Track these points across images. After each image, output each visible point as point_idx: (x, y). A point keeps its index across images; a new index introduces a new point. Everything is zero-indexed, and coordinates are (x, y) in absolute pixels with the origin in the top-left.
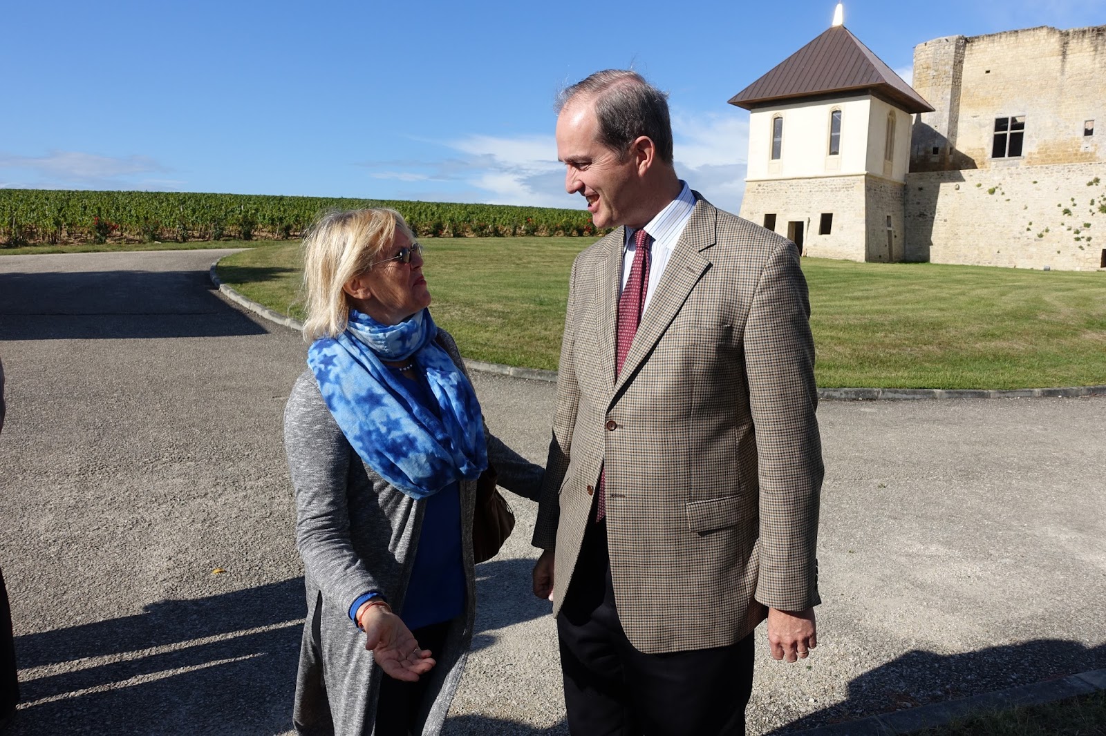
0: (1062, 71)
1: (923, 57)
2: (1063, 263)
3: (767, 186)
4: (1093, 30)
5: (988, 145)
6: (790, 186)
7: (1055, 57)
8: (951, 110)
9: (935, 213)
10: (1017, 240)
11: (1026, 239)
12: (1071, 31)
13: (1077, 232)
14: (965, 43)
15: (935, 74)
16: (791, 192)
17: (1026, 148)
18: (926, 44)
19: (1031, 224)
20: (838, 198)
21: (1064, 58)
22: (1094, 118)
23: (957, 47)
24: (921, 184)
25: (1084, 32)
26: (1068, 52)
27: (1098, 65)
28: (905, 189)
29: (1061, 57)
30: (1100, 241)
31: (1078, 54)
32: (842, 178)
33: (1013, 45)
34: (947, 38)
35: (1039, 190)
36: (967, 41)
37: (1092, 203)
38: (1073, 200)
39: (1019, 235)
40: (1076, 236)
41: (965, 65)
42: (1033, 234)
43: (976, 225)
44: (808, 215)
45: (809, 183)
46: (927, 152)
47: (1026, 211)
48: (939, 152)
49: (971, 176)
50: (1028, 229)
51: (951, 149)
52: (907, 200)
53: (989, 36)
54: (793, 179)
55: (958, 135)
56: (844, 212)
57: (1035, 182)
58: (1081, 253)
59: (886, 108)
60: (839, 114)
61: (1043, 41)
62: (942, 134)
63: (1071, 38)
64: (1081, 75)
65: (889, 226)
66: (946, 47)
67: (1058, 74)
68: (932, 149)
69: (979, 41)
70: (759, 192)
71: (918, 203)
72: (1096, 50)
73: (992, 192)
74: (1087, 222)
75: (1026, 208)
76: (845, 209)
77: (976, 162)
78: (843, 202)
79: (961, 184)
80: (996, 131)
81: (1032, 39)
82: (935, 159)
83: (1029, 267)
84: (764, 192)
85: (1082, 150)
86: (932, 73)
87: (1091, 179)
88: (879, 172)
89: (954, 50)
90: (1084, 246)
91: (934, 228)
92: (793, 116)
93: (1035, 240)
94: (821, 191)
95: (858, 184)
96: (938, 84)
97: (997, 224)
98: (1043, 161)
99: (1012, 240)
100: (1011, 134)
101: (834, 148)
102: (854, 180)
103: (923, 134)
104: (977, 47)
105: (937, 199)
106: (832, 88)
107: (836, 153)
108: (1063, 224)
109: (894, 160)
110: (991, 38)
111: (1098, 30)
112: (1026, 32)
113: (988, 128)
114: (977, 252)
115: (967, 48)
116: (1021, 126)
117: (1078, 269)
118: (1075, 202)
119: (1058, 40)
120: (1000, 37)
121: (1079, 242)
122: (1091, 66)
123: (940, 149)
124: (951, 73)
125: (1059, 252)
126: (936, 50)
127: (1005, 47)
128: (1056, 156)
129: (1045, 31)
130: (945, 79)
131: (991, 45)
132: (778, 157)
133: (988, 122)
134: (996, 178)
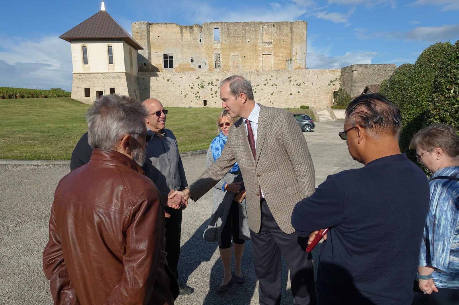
0: (182, 39)
1: (135, 28)
2: (194, 105)
3: (83, 76)
4: (189, 27)
5: (162, 63)
6: (94, 76)
7: (179, 35)
8: (148, 49)
9: (150, 88)
10: (178, 98)
11: (181, 97)
12: (183, 26)
13: (196, 95)
14: (150, 25)
15: (141, 35)
16: (95, 79)
17: (175, 65)
18: (136, 23)
19: (182, 92)
20: (116, 82)
21: (182, 35)
22: (193, 56)
23: (147, 26)
24: (144, 77)
25: (187, 27)
26: (183, 33)
27: (192, 39)
28: (138, 79)
29: (181, 35)
30: (202, 97)
31: (186, 34)
32: (116, 74)
33: (166, 28)
34: (143, 22)
35: (183, 80)
36: (150, 24)
37: (199, 85)
38: (193, 84)
39: (179, 96)
40: (195, 96)
41: (150, 33)
42: (183, 95)
43: (165, 92)
44: (104, 89)
45: (102, 75)
46: (142, 65)
47: (180, 87)
48: (146, 65)
49: (160, 74)
50: (181, 94)
51: (150, 64)
52: (139, 83)
53: (157, 23)
54: (95, 73)
55: (152, 59)
56: (119, 87)
57: (181, 78)
58: (198, 102)
59: (129, 47)
60: (111, 47)
61: (175, 28)
62: (146, 58)
63: (183, 28)
64: (187, 41)
65: (135, 93)
66: (143, 25)
67: (181, 40)
68: (143, 64)
69: (154, 25)
70: (80, 78)
71: (144, 84)
72: (191, 34)
73: (168, 80)
74: (198, 91)
75: (180, 86)
76: (119, 86)
77: (159, 70)
78: (118, 83)
79: (158, 77)
80: (164, 58)
81: (171, 27)
82: (145, 67)
83: (183, 107)
84: (82, 79)
85: (191, 67)
86: (140, 35)
87: (197, 77)
88: (129, 72)
89: (146, 27)
90: (198, 99)
91: (151, 93)
92: (91, 47)
93: (184, 97)
94: (108, 79)
95: (123, 76)
96: (142, 39)
97: (171, 92)
98: (180, 70)
99: (177, 98)
100: (169, 60)
101: (111, 61)
102: (121, 75)
103: (140, 58)
104: (154, 27)
105: (150, 83)
106: (107, 37)
107: (112, 63)
108: (191, 92)
109: (133, 67)
110: (158, 24)
111: (191, 27)
112: (169, 24)
113: (161, 57)
114: (166, 102)
115: (150, 27)
116: (172, 57)
117: (198, 107)
118: (194, 84)
119: (179, 28)
120: (161, 25)
121: (197, 98)
122: (190, 39)
123: (146, 64)
124: (146, 35)
125: (191, 101)
126: (140, 26)
127: (163, 28)
128: (184, 69)
129: (175, 25)
130: (145, 38)
131: (158, 27)
132: (87, 64)
133: (161, 55)
134: (169, 76)
